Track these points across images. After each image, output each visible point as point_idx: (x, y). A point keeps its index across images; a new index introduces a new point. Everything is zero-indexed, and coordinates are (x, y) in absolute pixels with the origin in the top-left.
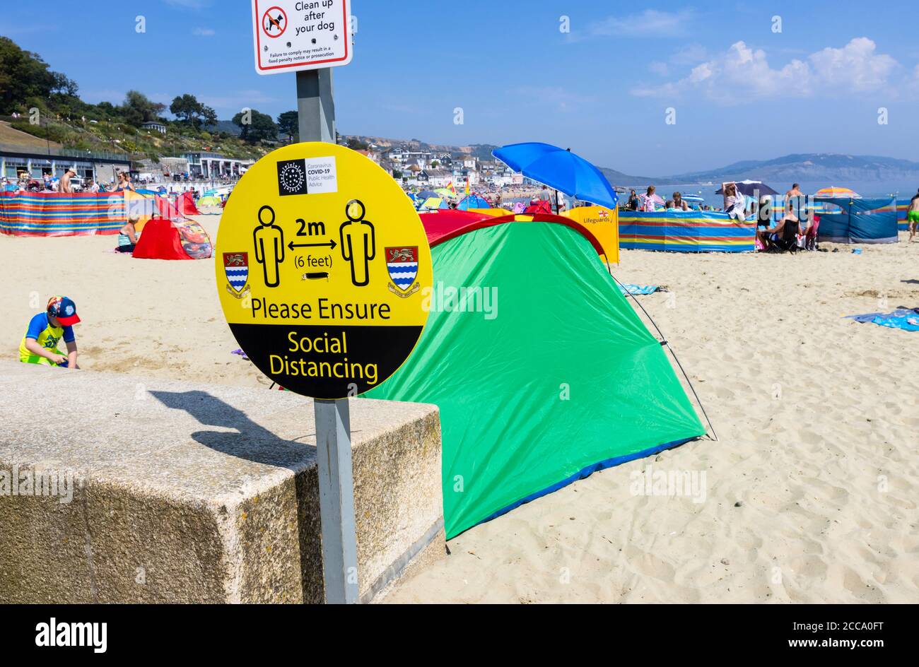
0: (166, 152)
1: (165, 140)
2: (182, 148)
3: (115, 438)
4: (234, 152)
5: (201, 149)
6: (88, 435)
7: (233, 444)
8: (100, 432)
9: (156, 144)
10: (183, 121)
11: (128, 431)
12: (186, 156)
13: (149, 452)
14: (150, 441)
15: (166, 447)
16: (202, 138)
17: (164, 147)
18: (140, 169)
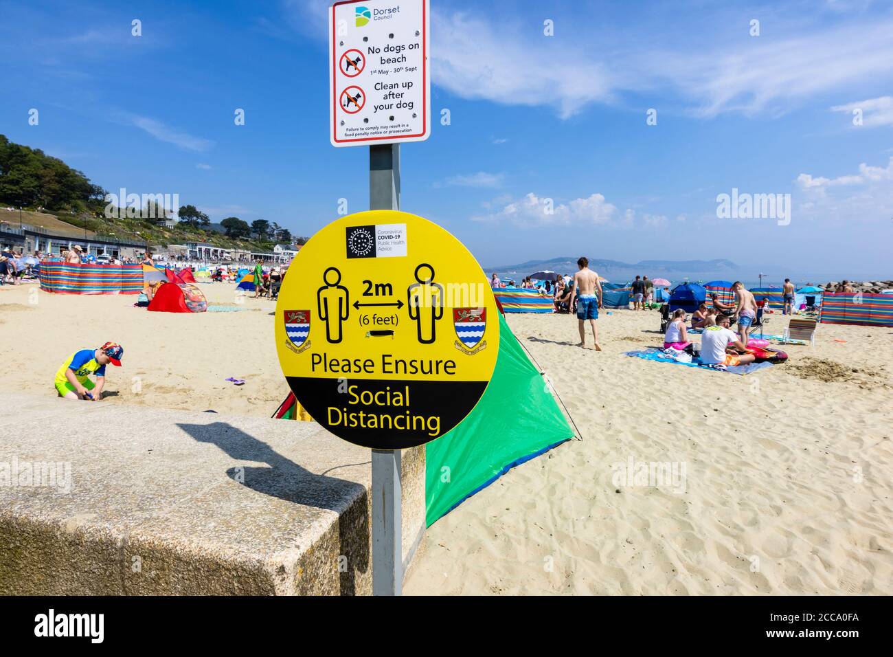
0: (173, 241)
1: (173, 234)
2: (184, 239)
3: (152, 479)
4: (221, 243)
5: (198, 240)
6: (123, 477)
7: (269, 482)
8: (135, 473)
9: (166, 236)
10: (186, 222)
11: (163, 470)
12: (187, 244)
13: (189, 496)
14: (189, 482)
15: (206, 489)
16: (198, 234)
17: (171, 238)
18: (153, 252)
